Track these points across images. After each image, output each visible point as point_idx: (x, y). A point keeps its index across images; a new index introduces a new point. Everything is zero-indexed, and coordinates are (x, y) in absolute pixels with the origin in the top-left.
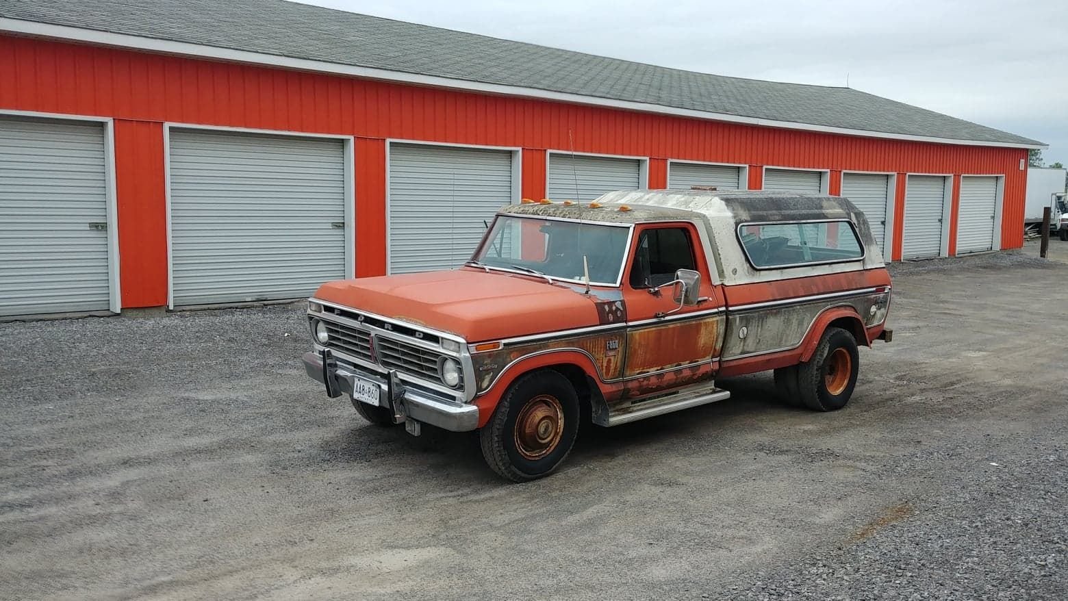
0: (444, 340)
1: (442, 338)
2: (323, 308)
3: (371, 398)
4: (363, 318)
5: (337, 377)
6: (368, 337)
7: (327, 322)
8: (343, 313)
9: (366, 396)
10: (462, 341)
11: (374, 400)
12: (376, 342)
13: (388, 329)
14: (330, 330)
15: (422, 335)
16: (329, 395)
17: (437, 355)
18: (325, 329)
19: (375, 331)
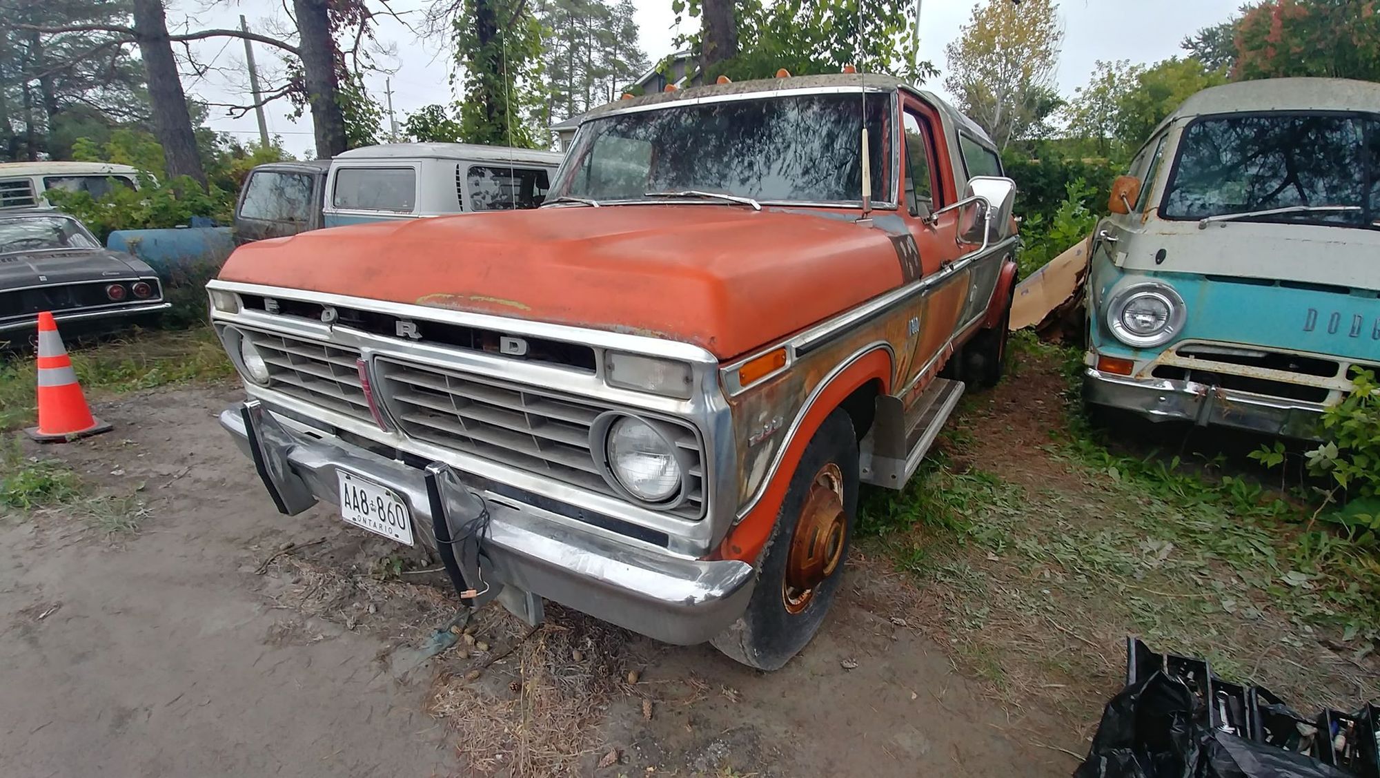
0: (615, 359)
1: (606, 351)
2: (240, 302)
3: (387, 524)
4: (333, 313)
5: (296, 469)
6: (355, 362)
7: (259, 335)
8: (287, 307)
9: (374, 517)
10: (695, 354)
11: (396, 530)
12: (378, 375)
13: (406, 338)
14: (265, 352)
15: (523, 347)
16: (283, 510)
17: (590, 406)
18: (255, 350)
19: (369, 344)
